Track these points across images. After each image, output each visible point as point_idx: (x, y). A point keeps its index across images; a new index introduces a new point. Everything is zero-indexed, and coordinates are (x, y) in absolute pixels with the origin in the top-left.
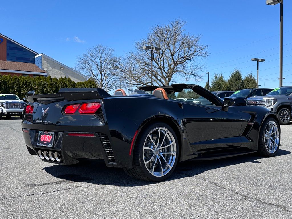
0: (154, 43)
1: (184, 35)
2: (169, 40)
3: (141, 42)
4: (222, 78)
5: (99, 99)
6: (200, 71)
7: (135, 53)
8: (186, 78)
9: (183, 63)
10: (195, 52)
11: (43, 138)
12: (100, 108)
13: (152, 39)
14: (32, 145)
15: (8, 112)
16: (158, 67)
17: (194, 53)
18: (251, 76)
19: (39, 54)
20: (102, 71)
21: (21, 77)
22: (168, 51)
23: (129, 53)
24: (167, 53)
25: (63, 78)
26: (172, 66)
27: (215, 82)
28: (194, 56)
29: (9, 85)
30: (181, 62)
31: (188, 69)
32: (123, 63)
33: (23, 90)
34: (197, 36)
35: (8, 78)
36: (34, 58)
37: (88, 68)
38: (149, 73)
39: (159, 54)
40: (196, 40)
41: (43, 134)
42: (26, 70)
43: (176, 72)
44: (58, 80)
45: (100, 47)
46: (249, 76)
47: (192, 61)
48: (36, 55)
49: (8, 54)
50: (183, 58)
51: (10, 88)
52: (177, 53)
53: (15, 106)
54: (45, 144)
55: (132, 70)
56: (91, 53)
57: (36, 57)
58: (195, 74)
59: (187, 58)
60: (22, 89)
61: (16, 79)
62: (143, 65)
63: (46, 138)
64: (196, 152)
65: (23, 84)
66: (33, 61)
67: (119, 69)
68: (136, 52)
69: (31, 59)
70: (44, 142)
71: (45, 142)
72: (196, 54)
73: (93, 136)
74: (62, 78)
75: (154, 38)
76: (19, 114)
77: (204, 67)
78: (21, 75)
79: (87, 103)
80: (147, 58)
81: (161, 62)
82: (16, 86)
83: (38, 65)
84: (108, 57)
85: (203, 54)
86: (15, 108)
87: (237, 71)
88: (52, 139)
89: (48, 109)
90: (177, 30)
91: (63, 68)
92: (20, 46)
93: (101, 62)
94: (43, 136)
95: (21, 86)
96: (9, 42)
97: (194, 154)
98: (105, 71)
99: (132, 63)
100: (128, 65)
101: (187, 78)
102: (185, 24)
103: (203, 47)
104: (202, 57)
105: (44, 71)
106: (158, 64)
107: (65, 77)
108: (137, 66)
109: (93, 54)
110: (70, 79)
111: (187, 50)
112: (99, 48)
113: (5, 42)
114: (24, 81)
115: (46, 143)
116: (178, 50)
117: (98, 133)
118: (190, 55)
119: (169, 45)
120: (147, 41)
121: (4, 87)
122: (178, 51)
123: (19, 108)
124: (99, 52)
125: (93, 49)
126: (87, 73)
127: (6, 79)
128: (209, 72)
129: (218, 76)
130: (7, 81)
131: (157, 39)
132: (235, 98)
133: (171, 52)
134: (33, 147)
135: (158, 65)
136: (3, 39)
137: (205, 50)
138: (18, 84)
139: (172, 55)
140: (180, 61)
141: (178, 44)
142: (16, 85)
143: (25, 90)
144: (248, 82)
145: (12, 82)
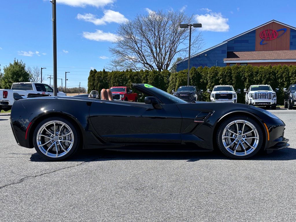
15: (256, 103)
21: (291, 66)
29: (278, 75)
33: (292, 80)
35: (278, 68)
49: (291, 44)
51: (278, 78)
53: (263, 97)
60: (291, 78)
61: (286, 68)
65: (292, 73)
76: (267, 104)
82: (285, 76)
86: (263, 98)
95: (290, 75)
96: (292, 31)
113: (288, 32)
114: (293, 70)
121: (273, 77)
123: (268, 98)
127: (275, 70)
130: (276, 71)
136: (287, 29)
138: (287, 74)
143: (294, 80)
145: (281, 72)
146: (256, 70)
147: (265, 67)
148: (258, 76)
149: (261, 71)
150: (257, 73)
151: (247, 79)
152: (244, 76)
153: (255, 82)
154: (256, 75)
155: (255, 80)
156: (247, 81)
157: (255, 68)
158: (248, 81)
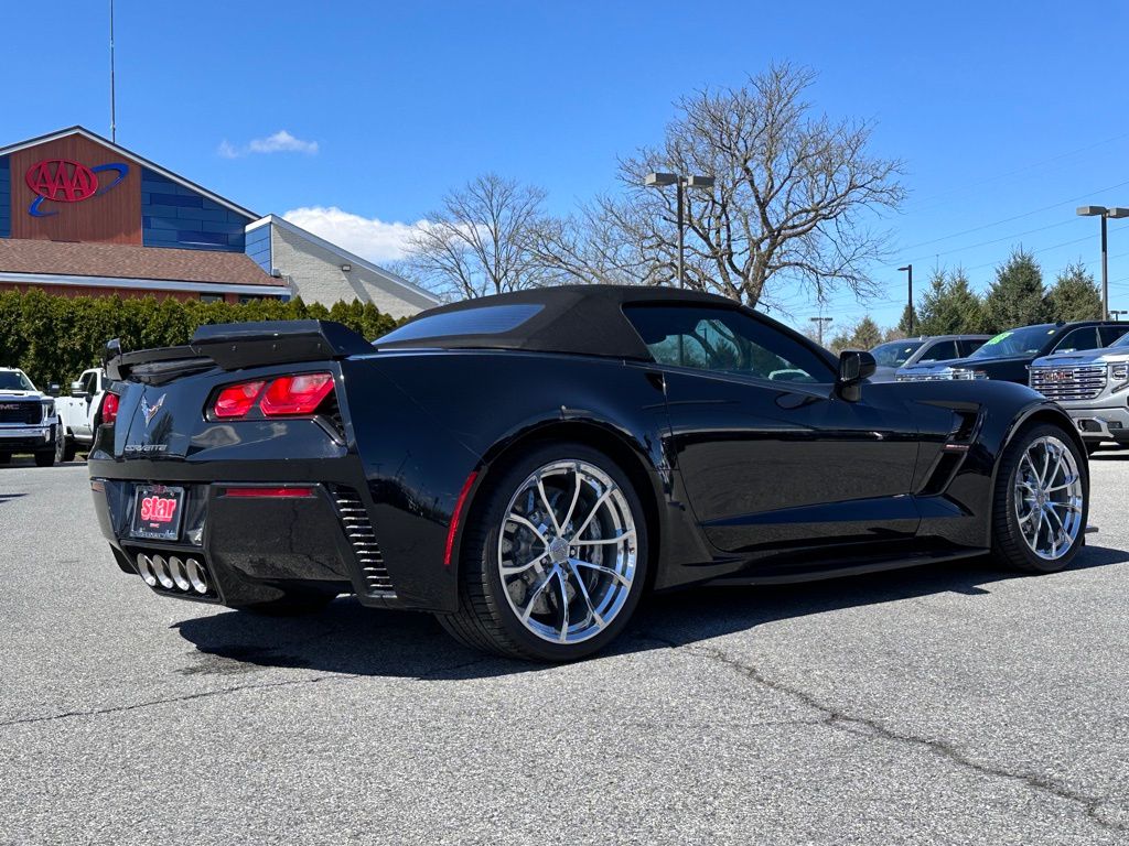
0: (689, 158)
1: (805, 124)
2: (749, 146)
3: (640, 160)
4: (963, 285)
5: (328, 360)
6: (872, 262)
7: (619, 203)
8: (820, 291)
9: (804, 232)
10: (852, 187)
11: (148, 509)
12: (332, 393)
13: (684, 147)
14: (116, 535)
16: (707, 250)
17: (847, 192)
18: (1081, 274)
19: (260, 218)
20: (502, 273)
21: (191, 305)
22: (745, 187)
23: (596, 203)
24: (744, 197)
25: (346, 302)
26: (764, 247)
27: (933, 304)
28: (849, 203)
29: (147, 335)
30: (800, 229)
31: (828, 254)
32: (572, 239)
34: (858, 127)
35: (144, 310)
36: (244, 234)
37: (450, 264)
38: (672, 277)
39: (711, 203)
40: (856, 143)
41: (150, 494)
42: (214, 280)
43: (777, 268)
44: (330, 311)
45: (494, 181)
46: (1070, 275)
47: (845, 227)
48: (250, 221)
49: (147, 222)
50: (804, 214)
52: (782, 196)
54: (154, 530)
55: (609, 265)
56: (459, 208)
57: (249, 228)
58: (856, 275)
59: (821, 212)
61: (174, 312)
62: (651, 247)
63: (158, 509)
64: (731, 555)
66: (239, 246)
67: (561, 264)
68: (623, 195)
69: (234, 236)
70: (152, 525)
71: (155, 522)
72: (855, 195)
73: (308, 493)
74: (342, 303)
75: (691, 141)
77: (887, 244)
78: (191, 299)
79: (290, 377)
80: (665, 218)
81: (718, 232)
83: (257, 260)
84: (522, 219)
85: (885, 196)
87: (1023, 258)
88: (175, 512)
89: (161, 402)
90: (779, 108)
91: (348, 268)
92: (194, 192)
93: (496, 241)
94: (149, 502)
96: (149, 175)
97: (718, 561)
98: (511, 274)
99: (606, 240)
100: (591, 249)
101: (825, 290)
102: (808, 82)
103: (882, 169)
104: (879, 207)
105: (279, 282)
106: (706, 239)
107: (356, 301)
108: (625, 251)
109: (467, 209)
110: (373, 306)
111: (822, 183)
112: (489, 187)
113: (135, 178)
114: (202, 319)
115: (157, 525)
116: (783, 184)
117: (325, 484)
118: (833, 201)
119: (749, 164)
120: (664, 154)
121: (130, 341)
122: (786, 187)
124: (487, 201)
125: (465, 193)
126: (444, 282)
127: (136, 315)
128: (910, 266)
129: (947, 279)
130: (139, 320)
131: (702, 147)
132: (993, 359)
133: (755, 191)
134: (119, 542)
135: (710, 245)
136: (131, 165)
137: (891, 180)
138: (180, 332)
139: (763, 205)
140: (794, 227)
141: (783, 162)
142: (175, 336)
144: (1068, 298)
145: (159, 324)
146: (63, 313)
147: (96, 303)
148: (75, 335)
149: (83, 317)
150: (70, 322)
151: (31, 347)
152: (18, 334)
153: (66, 357)
154: (66, 330)
155: (64, 349)
156: (32, 351)
157: (63, 306)
158: (37, 354)
